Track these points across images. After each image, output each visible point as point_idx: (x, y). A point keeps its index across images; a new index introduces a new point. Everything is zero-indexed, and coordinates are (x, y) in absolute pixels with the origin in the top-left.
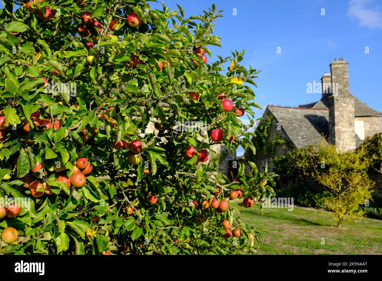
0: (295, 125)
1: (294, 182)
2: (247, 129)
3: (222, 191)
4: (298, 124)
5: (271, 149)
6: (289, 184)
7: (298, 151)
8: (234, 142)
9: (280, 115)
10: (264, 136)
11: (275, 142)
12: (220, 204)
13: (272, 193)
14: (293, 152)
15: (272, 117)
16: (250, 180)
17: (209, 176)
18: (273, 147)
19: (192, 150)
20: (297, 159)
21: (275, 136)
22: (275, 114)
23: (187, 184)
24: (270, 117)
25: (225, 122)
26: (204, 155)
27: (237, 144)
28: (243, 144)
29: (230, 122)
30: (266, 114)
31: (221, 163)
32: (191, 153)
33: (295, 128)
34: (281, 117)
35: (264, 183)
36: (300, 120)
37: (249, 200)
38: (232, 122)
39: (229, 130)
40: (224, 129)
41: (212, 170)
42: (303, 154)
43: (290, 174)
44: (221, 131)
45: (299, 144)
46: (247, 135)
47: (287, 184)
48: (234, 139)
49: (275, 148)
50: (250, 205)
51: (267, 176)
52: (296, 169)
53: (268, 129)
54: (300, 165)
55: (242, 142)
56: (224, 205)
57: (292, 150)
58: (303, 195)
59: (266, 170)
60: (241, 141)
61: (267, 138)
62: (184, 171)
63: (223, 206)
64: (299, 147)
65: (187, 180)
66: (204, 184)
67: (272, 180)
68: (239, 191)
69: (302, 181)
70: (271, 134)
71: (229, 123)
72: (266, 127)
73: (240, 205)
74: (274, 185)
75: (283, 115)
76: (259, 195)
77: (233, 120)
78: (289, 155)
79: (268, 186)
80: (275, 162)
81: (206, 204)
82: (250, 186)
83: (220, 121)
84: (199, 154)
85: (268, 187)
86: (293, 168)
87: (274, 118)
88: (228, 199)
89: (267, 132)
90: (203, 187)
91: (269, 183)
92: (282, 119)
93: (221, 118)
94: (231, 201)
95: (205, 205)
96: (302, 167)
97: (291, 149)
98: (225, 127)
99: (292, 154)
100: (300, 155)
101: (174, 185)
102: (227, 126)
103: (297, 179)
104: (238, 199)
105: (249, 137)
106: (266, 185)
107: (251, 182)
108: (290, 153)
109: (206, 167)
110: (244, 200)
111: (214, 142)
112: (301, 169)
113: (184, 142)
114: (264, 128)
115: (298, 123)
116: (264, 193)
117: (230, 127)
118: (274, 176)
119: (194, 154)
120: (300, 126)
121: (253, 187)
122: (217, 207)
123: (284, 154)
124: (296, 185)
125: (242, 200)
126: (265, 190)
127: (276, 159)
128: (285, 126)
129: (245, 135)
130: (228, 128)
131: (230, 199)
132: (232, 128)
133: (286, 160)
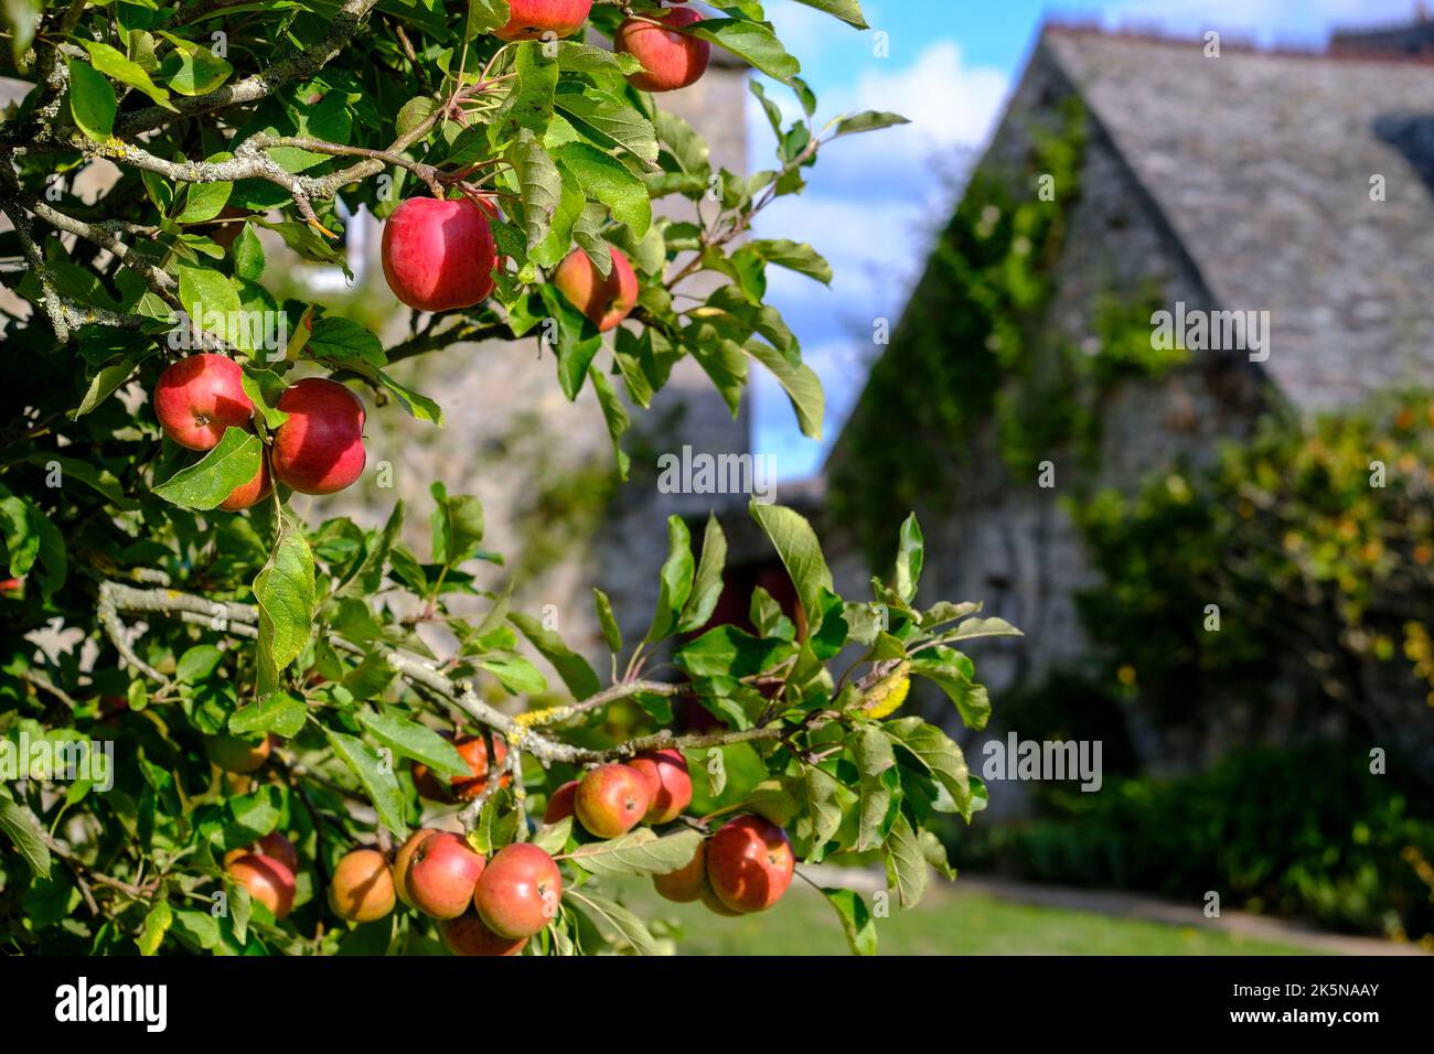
0: (1282, 203)
1: (1263, 711)
2: (747, 210)
3: (514, 762)
4: (1316, 201)
5: (1066, 421)
6: (1217, 730)
7: (1300, 439)
8: (637, 328)
9: (1154, 107)
10: (1006, 301)
11: (1103, 360)
12: (484, 881)
13: (952, 785)
14: (1265, 441)
15: (1081, 130)
16: (769, 673)
17: (409, 626)
18: (1087, 395)
19: (212, 385)
20: (1292, 510)
21: (1102, 302)
22: (1107, 102)
23: (198, 702)
24: (1060, 133)
25: (510, 130)
26: (324, 429)
27: (659, 344)
28: (710, 341)
29: (559, 133)
30: (1031, 96)
31: (619, 540)
32: (211, 406)
33: (1285, 229)
34: (1158, 131)
35: (879, 693)
36: (1335, 159)
37: (754, 849)
38: (574, 135)
39: (542, 201)
40: (505, 195)
41: (432, 572)
42: (1341, 461)
43: (1222, 640)
44: (473, 211)
45: (1315, 380)
46: (742, 266)
47: (1201, 729)
48: (628, 296)
49: (1100, 407)
50: (755, 890)
51: (914, 633)
52: (1279, 597)
53: (1039, 240)
54: (1317, 565)
55: (707, 328)
56: (522, 890)
57: (1252, 432)
58: (1336, 830)
59: (905, 584)
60: (698, 321)
61: (1031, 322)
62: (177, 584)
63: (512, 893)
64: (1309, 402)
65: (199, 661)
66: (344, 696)
67: (953, 665)
68: (666, 770)
69: (1326, 704)
70: (1070, 286)
71: (550, 140)
72: (1025, 219)
73: (672, 886)
74: (979, 711)
75: (1179, 114)
76: (832, 800)
77: (592, 119)
78: (1216, 474)
79: (912, 721)
80: (1094, 533)
81: (369, 884)
82: (760, 724)
83: (471, 118)
84: (276, 419)
85: (918, 731)
86: (1249, 589)
87: (1103, 138)
88: (556, 837)
89: (1037, 265)
90: (338, 727)
91: (925, 700)
92: (1169, 145)
93: (481, 94)
94: (585, 857)
95: (360, 893)
96: (1330, 585)
97: (1238, 424)
98: (510, 180)
99: (1251, 462)
100: (1319, 478)
101: (92, 710)
102: (525, 167)
103: (1284, 693)
104: (647, 834)
105: (761, 280)
106: (906, 709)
107: (768, 690)
108: (1230, 454)
109: (372, 545)
110: (705, 850)
111: (448, 322)
112: (1329, 605)
113: (149, 306)
114: (1005, 231)
115: (1310, 184)
116: (874, 786)
117: (548, 178)
118: (969, 630)
119: (230, 414)
120: (1326, 212)
121: (789, 728)
122: (459, 909)
123: (1183, 466)
124: (1276, 739)
125: (684, 846)
126: (890, 760)
127: (1111, 506)
128: (1194, 212)
129: (729, 266)
130: (528, 188)
131: (583, 835)
132: (568, 181)
133: (1191, 518)
